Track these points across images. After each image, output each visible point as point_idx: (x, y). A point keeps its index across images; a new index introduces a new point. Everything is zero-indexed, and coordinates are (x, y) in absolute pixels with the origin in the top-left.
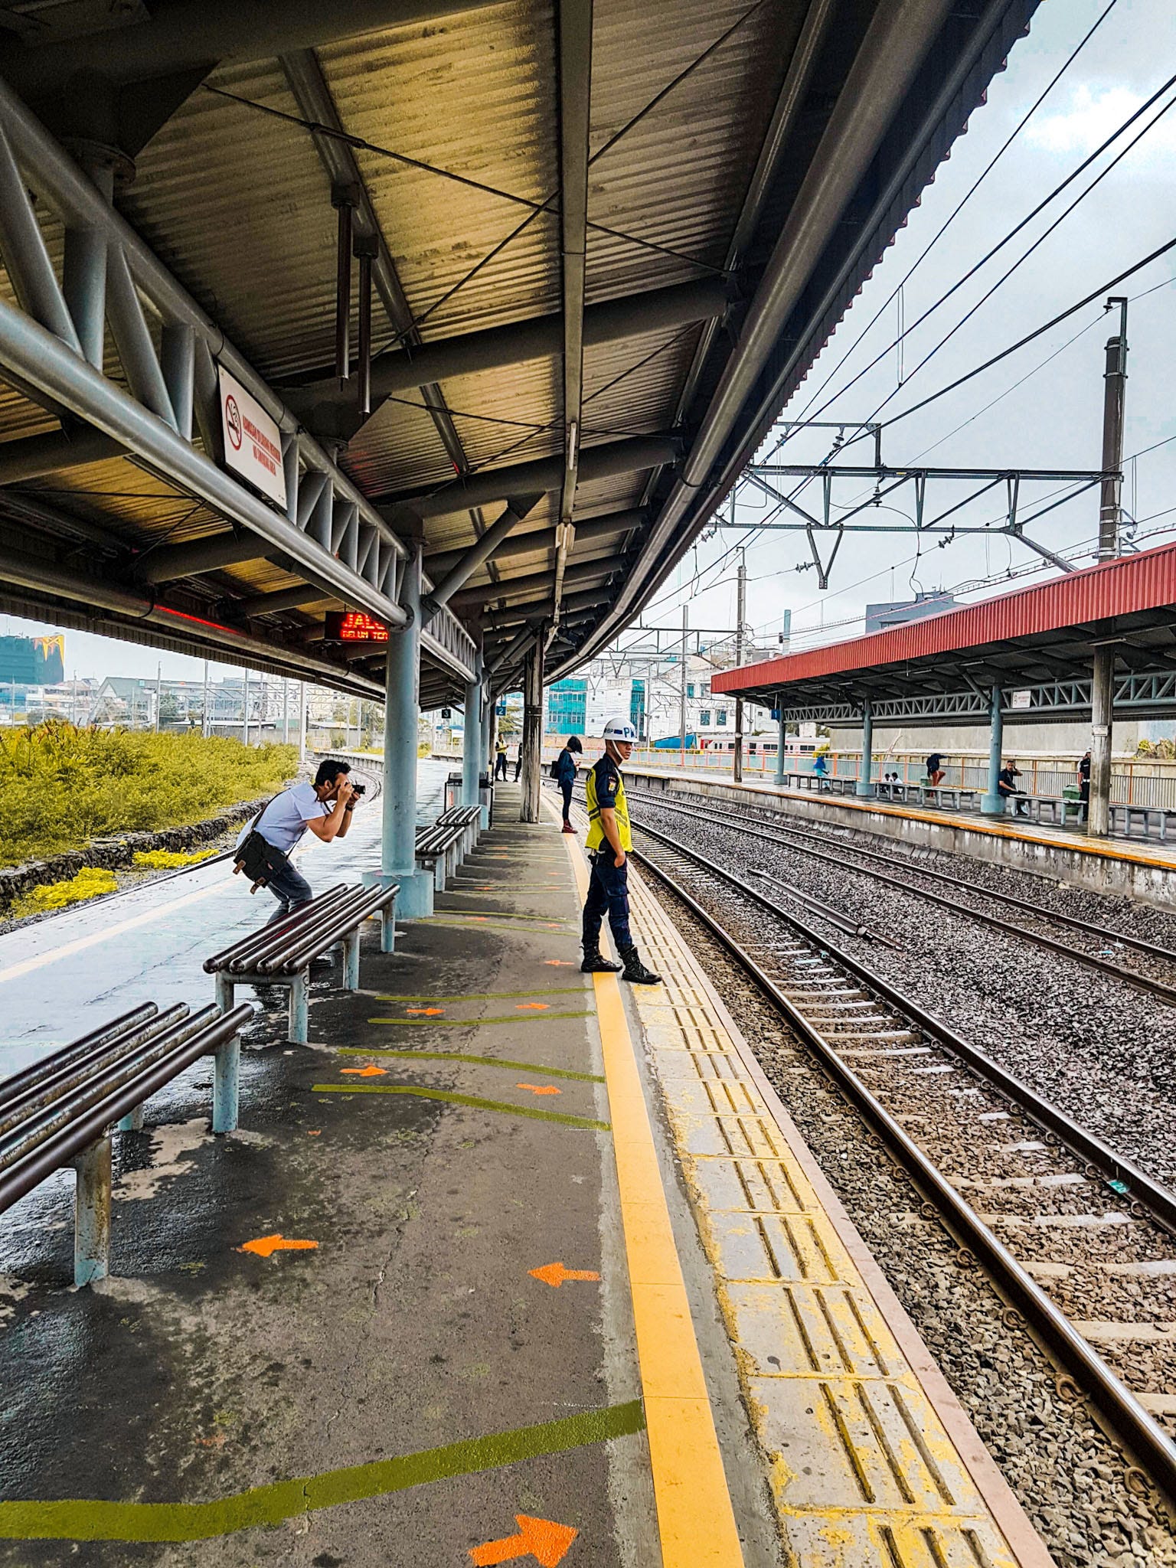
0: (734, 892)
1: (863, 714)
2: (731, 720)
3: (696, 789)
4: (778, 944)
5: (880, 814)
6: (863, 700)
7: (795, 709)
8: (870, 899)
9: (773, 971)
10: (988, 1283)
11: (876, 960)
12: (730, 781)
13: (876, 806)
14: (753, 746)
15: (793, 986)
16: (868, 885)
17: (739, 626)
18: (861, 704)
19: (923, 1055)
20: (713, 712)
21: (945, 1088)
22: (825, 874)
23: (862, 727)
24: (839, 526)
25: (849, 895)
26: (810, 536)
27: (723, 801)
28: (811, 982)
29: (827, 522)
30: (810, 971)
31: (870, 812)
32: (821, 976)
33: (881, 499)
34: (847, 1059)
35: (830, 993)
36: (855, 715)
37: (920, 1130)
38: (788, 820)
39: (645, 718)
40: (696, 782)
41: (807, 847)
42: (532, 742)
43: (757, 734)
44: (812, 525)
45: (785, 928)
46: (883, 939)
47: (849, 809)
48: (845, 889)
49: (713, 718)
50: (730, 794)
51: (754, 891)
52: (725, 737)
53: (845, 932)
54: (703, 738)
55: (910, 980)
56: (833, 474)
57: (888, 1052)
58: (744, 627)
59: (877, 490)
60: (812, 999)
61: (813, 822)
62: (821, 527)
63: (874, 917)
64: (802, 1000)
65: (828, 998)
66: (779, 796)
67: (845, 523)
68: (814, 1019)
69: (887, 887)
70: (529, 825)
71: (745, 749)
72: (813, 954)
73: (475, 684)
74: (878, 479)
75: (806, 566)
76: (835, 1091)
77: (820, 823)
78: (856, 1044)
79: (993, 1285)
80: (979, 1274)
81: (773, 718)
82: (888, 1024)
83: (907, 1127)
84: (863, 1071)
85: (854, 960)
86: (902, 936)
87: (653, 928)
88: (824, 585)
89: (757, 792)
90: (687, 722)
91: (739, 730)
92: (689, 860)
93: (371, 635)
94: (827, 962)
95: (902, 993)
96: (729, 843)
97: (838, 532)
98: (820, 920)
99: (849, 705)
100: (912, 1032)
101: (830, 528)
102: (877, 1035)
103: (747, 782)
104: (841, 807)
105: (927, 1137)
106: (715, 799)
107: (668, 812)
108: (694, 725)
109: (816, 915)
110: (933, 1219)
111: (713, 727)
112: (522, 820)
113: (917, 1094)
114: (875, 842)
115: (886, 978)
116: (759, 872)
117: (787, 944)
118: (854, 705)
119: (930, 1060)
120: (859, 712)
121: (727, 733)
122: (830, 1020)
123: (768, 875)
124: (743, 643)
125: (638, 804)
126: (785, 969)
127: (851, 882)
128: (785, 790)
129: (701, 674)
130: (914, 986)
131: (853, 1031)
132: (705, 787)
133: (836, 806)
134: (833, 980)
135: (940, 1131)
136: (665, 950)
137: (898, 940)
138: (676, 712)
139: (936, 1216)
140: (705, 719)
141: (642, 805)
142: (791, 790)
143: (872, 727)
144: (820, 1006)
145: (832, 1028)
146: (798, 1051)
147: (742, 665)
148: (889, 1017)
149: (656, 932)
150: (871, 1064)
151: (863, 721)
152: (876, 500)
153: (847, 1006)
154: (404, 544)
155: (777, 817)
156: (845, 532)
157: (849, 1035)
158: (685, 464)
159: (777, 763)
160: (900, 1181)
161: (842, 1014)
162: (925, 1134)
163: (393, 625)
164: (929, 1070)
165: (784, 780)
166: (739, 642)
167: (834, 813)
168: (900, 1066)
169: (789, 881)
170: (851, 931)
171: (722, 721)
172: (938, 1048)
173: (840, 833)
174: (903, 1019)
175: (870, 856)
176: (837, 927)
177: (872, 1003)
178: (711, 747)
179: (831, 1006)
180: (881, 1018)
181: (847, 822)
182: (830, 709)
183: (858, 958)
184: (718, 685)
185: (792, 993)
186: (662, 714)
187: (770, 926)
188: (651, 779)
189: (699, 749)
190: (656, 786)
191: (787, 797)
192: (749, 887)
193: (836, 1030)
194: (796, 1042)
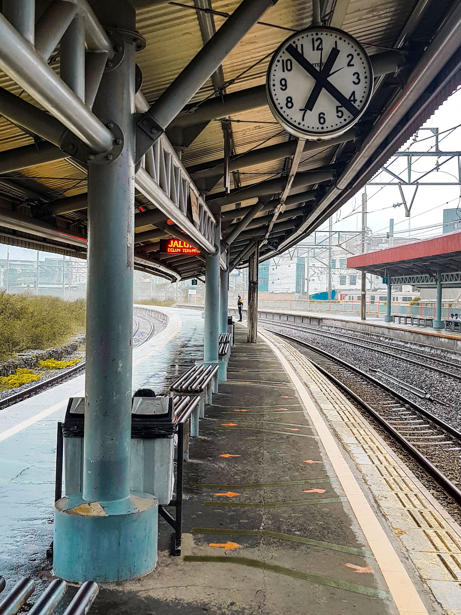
0: (362, 378)
1: (436, 280)
2: (359, 282)
3: (338, 324)
4: (384, 402)
5: (445, 338)
6: (435, 272)
7: (397, 278)
8: (435, 383)
9: (381, 413)
10: (458, 507)
11: (433, 409)
12: (359, 319)
13: (444, 333)
14: (373, 298)
15: (391, 419)
16: (436, 376)
17: (363, 229)
18: (435, 275)
19: (449, 444)
20: (348, 277)
21: (456, 455)
22: (412, 370)
23: (436, 288)
24: (416, 183)
25: (424, 381)
26: (401, 189)
27: (354, 331)
28: (400, 417)
29: (410, 181)
30: (400, 413)
31: (440, 337)
32: (405, 415)
33: (440, 167)
34: (414, 445)
35: (409, 422)
36: (432, 281)
37: (442, 467)
38: (393, 342)
39: (306, 281)
40: (338, 320)
41: (403, 356)
42: (253, 300)
43: (375, 290)
44: (402, 183)
45: (388, 395)
46: (440, 401)
47: (427, 335)
48: (422, 378)
49: (348, 281)
50: (359, 327)
51: (373, 378)
52: (355, 292)
53: (419, 397)
54: (341, 293)
55: (449, 417)
56: (413, 155)
57: (433, 443)
58: (366, 229)
59: (438, 163)
60: (400, 424)
61: (407, 343)
62: (407, 184)
63: (437, 392)
64: (395, 424)
65: (408, 423)
66: (387, 328)
67: (419, 181)
68: (400, 431)
69: (445, 377)
70: (252, 344)
71: (368, 300)
72: (402, 406)
73: (226, 271)
74: (437, 157)
75: (399, 205)
76: (407, 455)
77: (411, 343)
78: (418, 440)
79: (459, 507)
80: (455, 504)
81: (384, 282)
82: (435, 433)
83: (437, 466)
84: (420, 449)
85: (423, 408)
86: (450, 400)
87: (325, 386)
88: (408, 215)
89: (375, 326)
90: (332, 283)
91: (363, 289)
92: (337, 363)
93: (182, 250)
94: (408, 409)
95: (444, 421)
96: (359, 355)
97: (415, 186)
98: (407, 392)
99: (428, 275)
100: (445, 436)
101: (412, 184)
102: (429, 437)
103: (369, 320)
104: (423, 334)
105: (444, 470)
106: (350, 330)
107: (322, 338)
108: (336, 285)
109: (405, 389)
110: (441, 491)
111: (347, 286)
112: (248, 341)
113: (443, 457)
114: (442, 354)
115: (437, 415)
116: (375, 370)
117: (389, 402)
118: (431, 275)
119: (452, 446)
120: (434, 280)
121: (357, 290)
122: (407, 432)
123: (381, 371)
124: (366, 238)
125: (304, 334)
126: (387, 412)
127: (426, 375)
128: (392, 325)
129: (340, 256)
130: (450, 419)
131: (418, 436)
132: (344, 323)
133: (420, 334)
134: (411, 416)
135: (450, 468)
136: (331, 394)
137: (448, 402)
138: (324, 278)
139: (442, 490)
140: (343, 282)
141: (308, 334)
142: (395, 325)
143: (441, 288)
144: (403, 426)
145: (409, 435)
146: (391, 442)
147: (365, 253)
148: (435, 431)
149: (326, 387)
150: (424, 447)
151: (437, 284)
152: (437, 168)
153: (416, 426)
154: (215, 218)
155: (387, 340)
156: (419, 186)
157: (416, 437)
158: (337, 181)
159: (386, 308)
160: (430, 482)
161: (414, 430)
162: (443, 469)
163: (210, 254)
164: (450, 449)
165: (391, 319)
166: (363, 238)
167: (419, 337)
168: (437, 448)
169: (392, 374)
170: (422, 396)
171: (353, 283)
172: (456, 442)
173: (423, 349)
174: (442, 431)
175: (439, 361)
176: (415, 395)
177: (428, 425)
178: (347, 298)
179: (409, 426)
180: (432, 431)
181: (427, 343)
182: (417, 277)
183: (424, 407)
184: (351, 263)
185: (390, 421)
186: (316, 278)
187: (380, 394)
188: (311, 319)
189: (339, 300)
190: (315, 323)
191: (392, 329)
192: (370, 376)
193: (410, 435)
194: (390, 438)
